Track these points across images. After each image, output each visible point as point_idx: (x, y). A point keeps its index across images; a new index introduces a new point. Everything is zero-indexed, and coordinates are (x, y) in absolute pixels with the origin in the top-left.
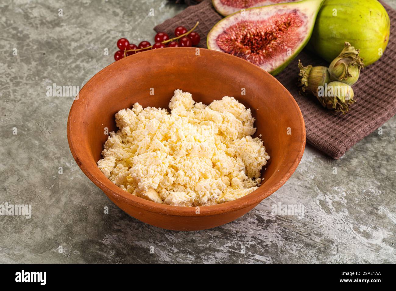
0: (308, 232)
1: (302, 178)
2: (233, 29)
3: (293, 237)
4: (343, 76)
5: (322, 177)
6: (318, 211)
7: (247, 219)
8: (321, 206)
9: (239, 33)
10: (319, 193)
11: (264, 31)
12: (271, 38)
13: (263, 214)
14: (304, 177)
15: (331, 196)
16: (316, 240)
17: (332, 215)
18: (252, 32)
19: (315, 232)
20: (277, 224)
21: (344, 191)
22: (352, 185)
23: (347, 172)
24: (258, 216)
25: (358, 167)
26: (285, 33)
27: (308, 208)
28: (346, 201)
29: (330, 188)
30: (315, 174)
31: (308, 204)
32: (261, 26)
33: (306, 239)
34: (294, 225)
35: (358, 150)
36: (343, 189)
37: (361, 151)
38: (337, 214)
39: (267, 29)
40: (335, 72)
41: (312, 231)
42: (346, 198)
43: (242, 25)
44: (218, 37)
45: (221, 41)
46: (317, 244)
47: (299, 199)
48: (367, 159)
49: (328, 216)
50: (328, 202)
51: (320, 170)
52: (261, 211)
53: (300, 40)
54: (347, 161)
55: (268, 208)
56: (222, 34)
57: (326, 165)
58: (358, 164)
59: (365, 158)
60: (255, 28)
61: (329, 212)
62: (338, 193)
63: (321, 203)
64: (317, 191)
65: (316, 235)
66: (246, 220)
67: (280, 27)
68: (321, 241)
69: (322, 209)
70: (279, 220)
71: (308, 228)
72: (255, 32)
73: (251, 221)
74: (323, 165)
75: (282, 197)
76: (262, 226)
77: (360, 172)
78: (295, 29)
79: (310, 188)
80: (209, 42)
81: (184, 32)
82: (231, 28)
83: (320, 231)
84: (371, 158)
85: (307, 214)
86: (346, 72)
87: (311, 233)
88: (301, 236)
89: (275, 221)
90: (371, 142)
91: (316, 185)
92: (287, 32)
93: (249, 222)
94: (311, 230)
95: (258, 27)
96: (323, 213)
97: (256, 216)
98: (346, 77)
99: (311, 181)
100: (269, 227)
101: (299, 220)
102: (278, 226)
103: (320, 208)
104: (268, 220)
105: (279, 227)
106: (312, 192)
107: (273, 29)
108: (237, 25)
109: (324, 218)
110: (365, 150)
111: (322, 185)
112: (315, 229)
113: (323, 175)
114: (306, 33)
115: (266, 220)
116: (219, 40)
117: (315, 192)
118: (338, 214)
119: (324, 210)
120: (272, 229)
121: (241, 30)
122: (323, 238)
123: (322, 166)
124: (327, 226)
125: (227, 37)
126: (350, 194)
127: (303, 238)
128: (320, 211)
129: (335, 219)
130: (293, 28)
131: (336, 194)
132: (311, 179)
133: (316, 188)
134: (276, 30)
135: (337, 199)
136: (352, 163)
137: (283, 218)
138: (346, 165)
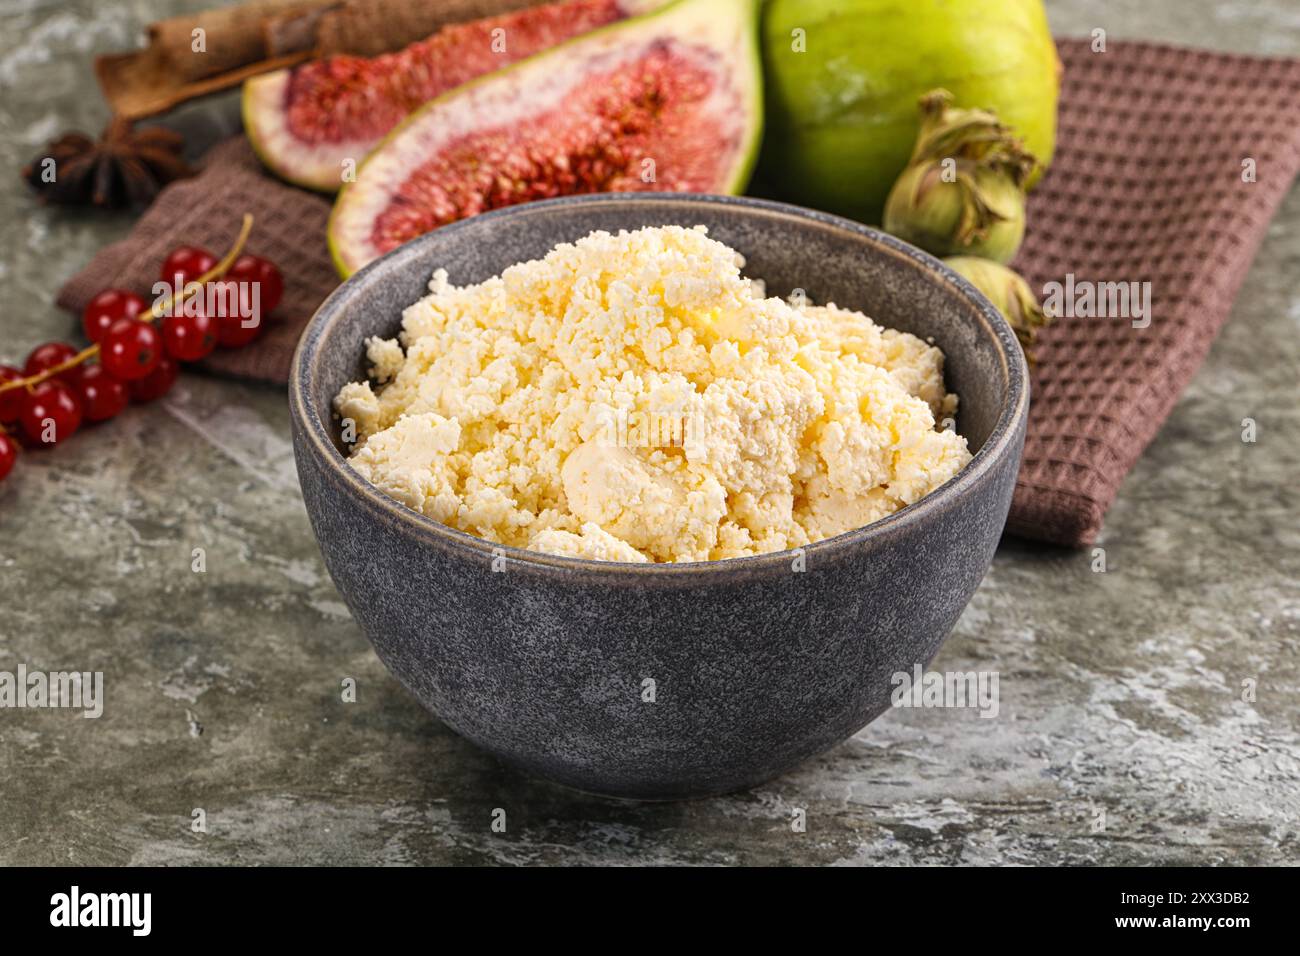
0: (1141, 822)
1: (990, 650)
2: (427, 179)
3: (1089, 856)
4: (969, 224)
5: (1066, 626)
6: (1131, 742)
7: (855, 847)
8: (1130, 722)
9: (461, 186)
10: (1089, 680)
11: (562, 150)
12: (603, 170)
13: (912, 815)
14: (992, 646)
15: (1147, 677)
16: (1191, 841)
17: (1196, 737)
18: (514, 167)
19: (1172, 815)
20: (994, 832)
21: (1187, 647)
22: (1207, 618)
23: (1152, 579)
24: (898, 826)
25: (1187, 553)
26: (653, 138)
27: (1082, 741)
28: (1219, 677)
29: (1123, 652)
30: (1030, 622)
31: (1072, 731)
32: (543, 136)
33: (1149, 847)
34: (1067, 814)
35: (1145, 499)
36: (1180, 642)
37: (1158, 499)
38: (1213, 729)
39: (574, 140)
40: (926, 222)
41: (1155, 812)
42: (1212, 664)
43: (458, 152)
44: (379, 224)
45: (395, 238)
46: (1205, 851)
47: (1025, 723)
48: (1200, 519)
49: (1184, 746)
50: (1148, 702)
51: (1040, 605)
52: (896, 807)
53: (726, 144)
54: (1128, 544)
55: (916, 788)
56: (389, 211)
57: (1056, 581)
58: (1178, 543)
59: (1192, 516)
60: (520, 150)
61: (1175, 731)
62: (1167, 660)
63: (1123, 709)
64: (1078, 674)
65: (1180, 821)
66: (854, 853)
67: (627, 119)
68: (1214, 836)
69: (1141, 728)
70: (991, 815)
71: (1129, 808)
72: (526, 165)
73: (876, 852)
74: (1042, 587)
75: (952, 736)
76: (940, 856)
77: (1203, 568)
78: (691, 108)
79: (1041, 675)
80: (345, 257)
81: (205, 264)
82: (418, 177)
83: (1186, 804)
84: (1215, 512)
85: (1092, 763)
86: (977, 208)
87: (1154, 823)
88: (1121, 843)
89: (980, 826)
90: (1176, 460)
91: (1062, 658)
92: (661, 128)
93: (871, 857)
94: (1147, 811)
95: (531, 144)
96: (1155, 743)
97: (889, 826)
98: (980, 226)
99: (1033, 649)
100: (970, 850)
101: (1075, 792)
102: (1004, 837)
103: (1134, 730)
104: (945, 827)
105: (1010, 841)
106: (1058, 685)
107: (598, 136)
108: (438, 160)
109: (1171, 757)
110: (1173, 492)
111: (1088, 652)
112: (1164, 804)
113: (1065, 617)
114: (743, 114)
115: (941, 832)
116: (387, 234)
117: (1068, 680)
118: (1218, 725)
119: (1154, 730)
120: (983, 854)
121: (465, 172)
122: (1213, 824)
123: (1036, 587)
124: (1203, 779)
125: (414, 215)
126: (1219, 649)
127: (1135, 847)
128: (1139, 737)
129: (1216, 749)
130: (679, 108)
131: (1165, 664)
132: (1028, 644)
133: (1070, 669)
134: (614, 135)
135: (1177, 678)
136: (1151, 546)
137: (1003, 803)
138: (1132, 561)
